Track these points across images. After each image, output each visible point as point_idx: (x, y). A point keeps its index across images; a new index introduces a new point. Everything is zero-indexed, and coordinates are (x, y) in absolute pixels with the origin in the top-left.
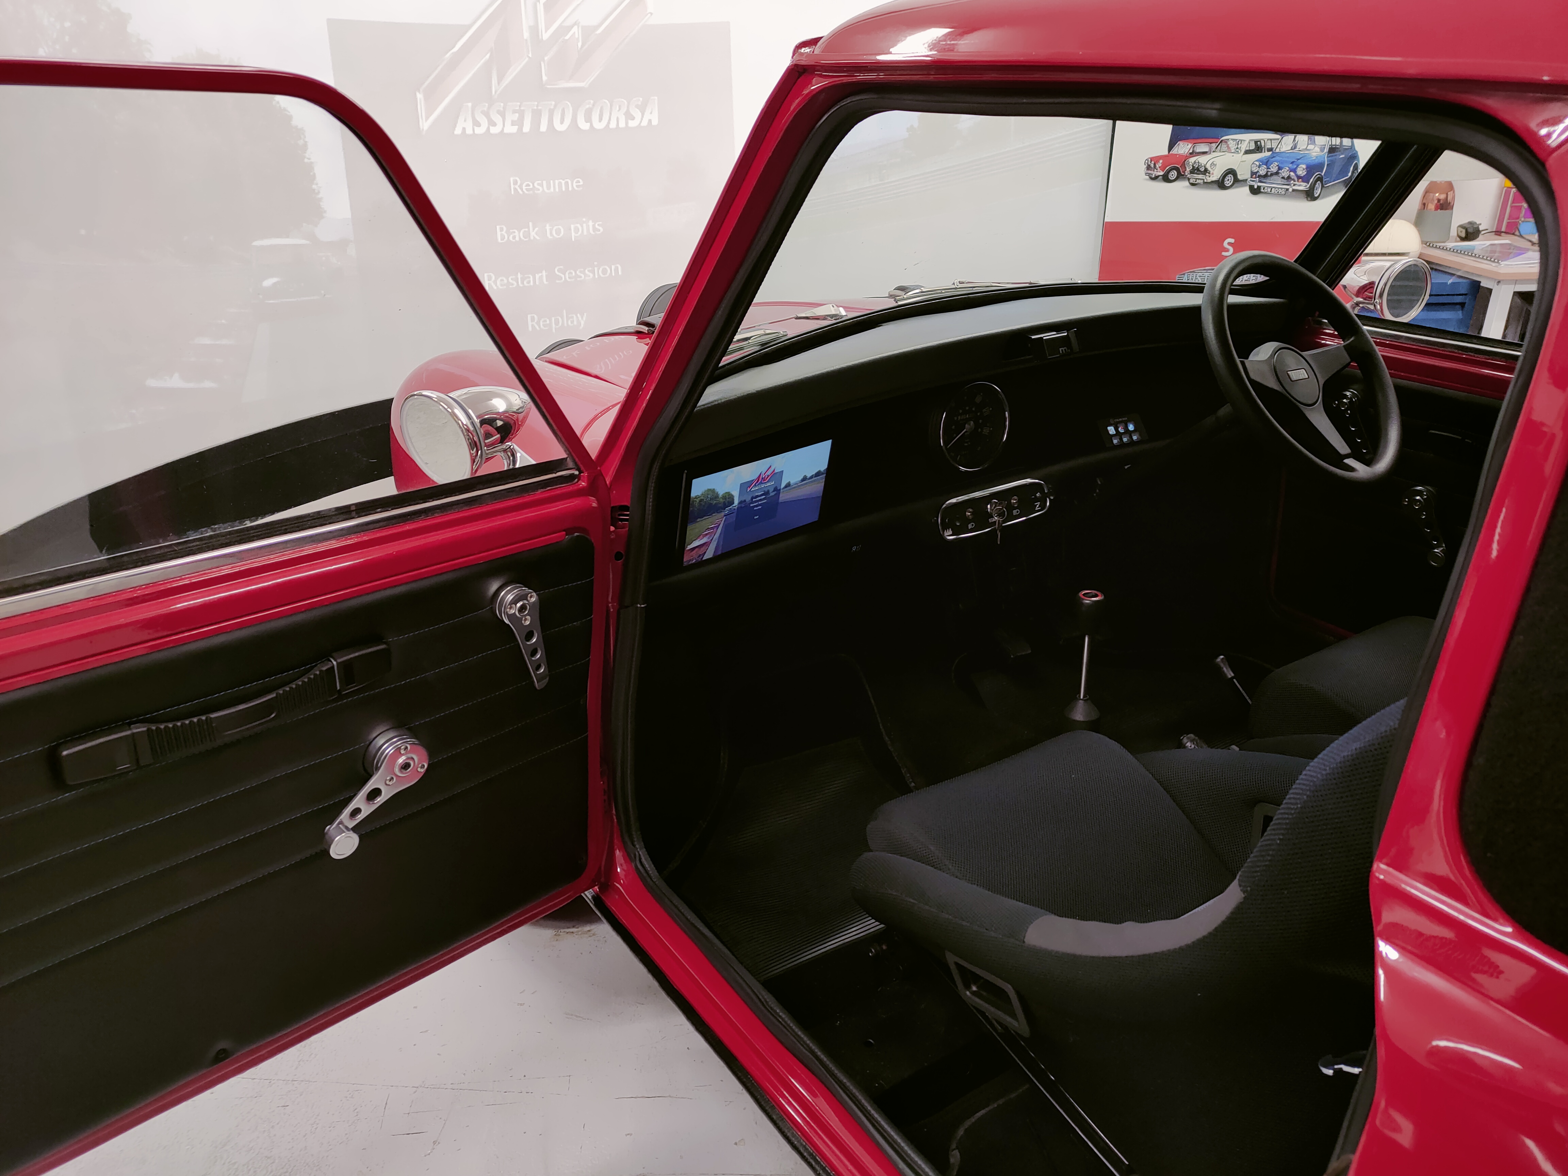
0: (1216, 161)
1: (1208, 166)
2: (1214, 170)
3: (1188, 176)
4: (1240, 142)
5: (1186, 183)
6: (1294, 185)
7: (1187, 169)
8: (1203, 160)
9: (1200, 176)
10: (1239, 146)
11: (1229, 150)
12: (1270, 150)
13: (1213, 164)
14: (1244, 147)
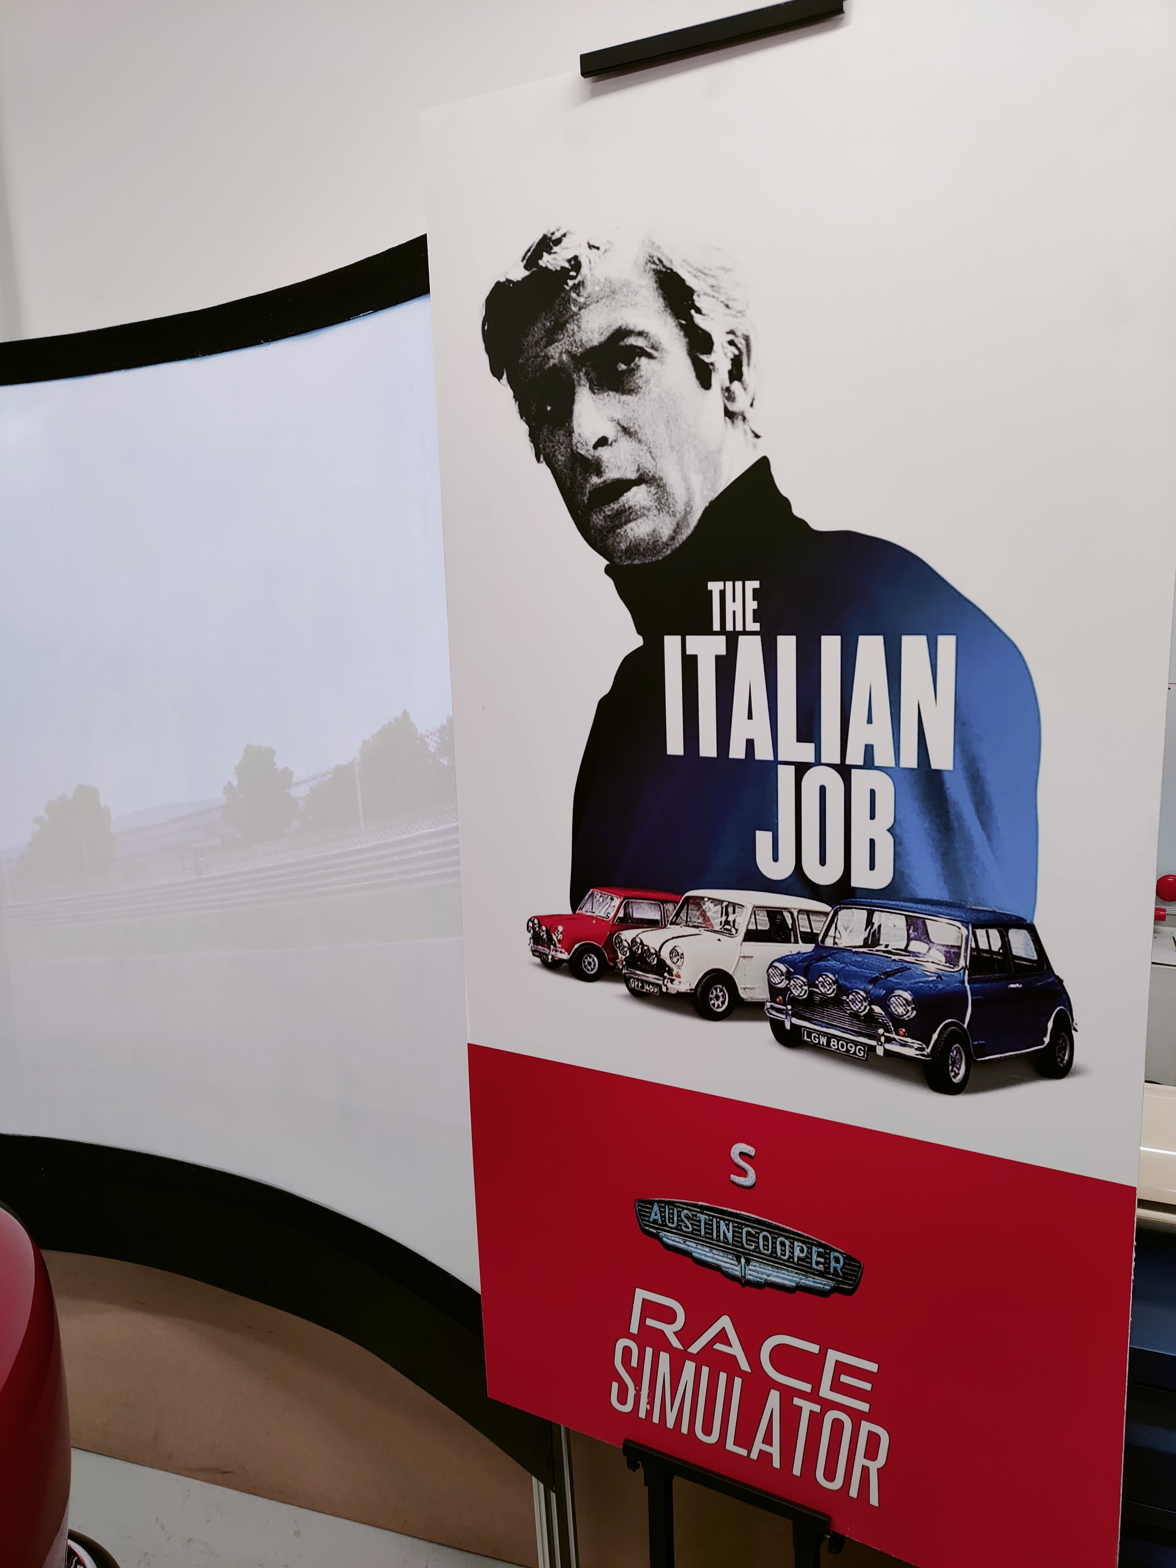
0: (682, 945)
1: (665, 955)
2: (679, 967)
3: (624, 971)
4: (730, 909)
5: (622, 989)
6: (889, 1040)
7: (620, 955)
8: (652, 939)
9: (651, 977)
10: (731, 918)
11: (706, 923)
12: (810, 937)
13: (674, 952)
14: (743, 921)
